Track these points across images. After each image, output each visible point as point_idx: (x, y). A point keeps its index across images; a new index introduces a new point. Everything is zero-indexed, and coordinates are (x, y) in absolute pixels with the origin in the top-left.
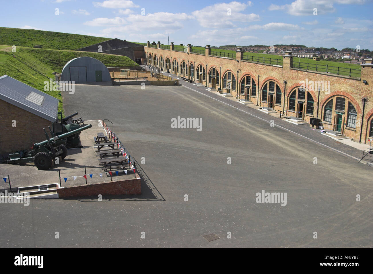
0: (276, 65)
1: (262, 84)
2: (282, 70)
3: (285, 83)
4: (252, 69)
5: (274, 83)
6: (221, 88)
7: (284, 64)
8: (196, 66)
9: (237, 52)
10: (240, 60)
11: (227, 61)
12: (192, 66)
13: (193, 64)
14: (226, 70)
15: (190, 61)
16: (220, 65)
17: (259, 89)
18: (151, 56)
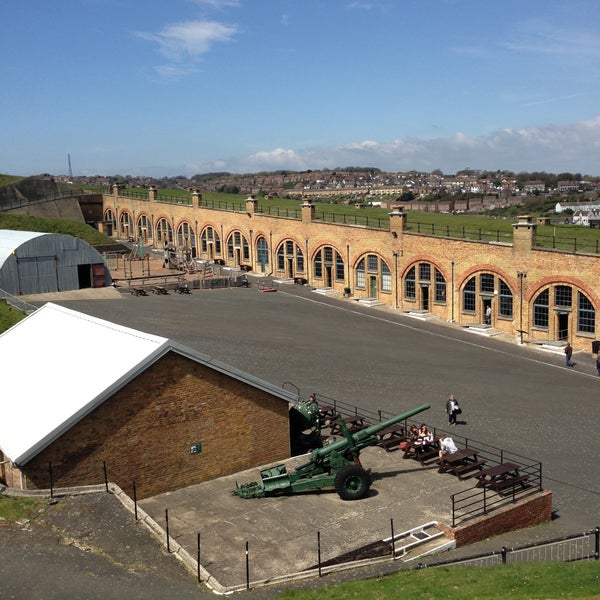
0: (495, 243)
1: (462, 279)
2: (513, 251)
3: (521, 275)
4: (434, 250)
5: (493, 276)
6: (351, 287)
7: (516, 241)
8: (274, 241)
9: (392, 215)
10: (399, 232)
11: (365, 232)
12: (261, 241)
13: (268, 238)
14: (364, 250)
15: (255, 232)
16: (345, 240)
17: (455, 289)
18: (127, 217)
